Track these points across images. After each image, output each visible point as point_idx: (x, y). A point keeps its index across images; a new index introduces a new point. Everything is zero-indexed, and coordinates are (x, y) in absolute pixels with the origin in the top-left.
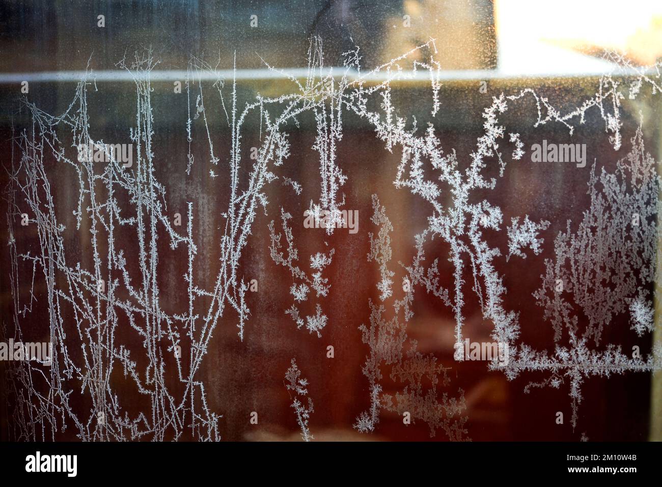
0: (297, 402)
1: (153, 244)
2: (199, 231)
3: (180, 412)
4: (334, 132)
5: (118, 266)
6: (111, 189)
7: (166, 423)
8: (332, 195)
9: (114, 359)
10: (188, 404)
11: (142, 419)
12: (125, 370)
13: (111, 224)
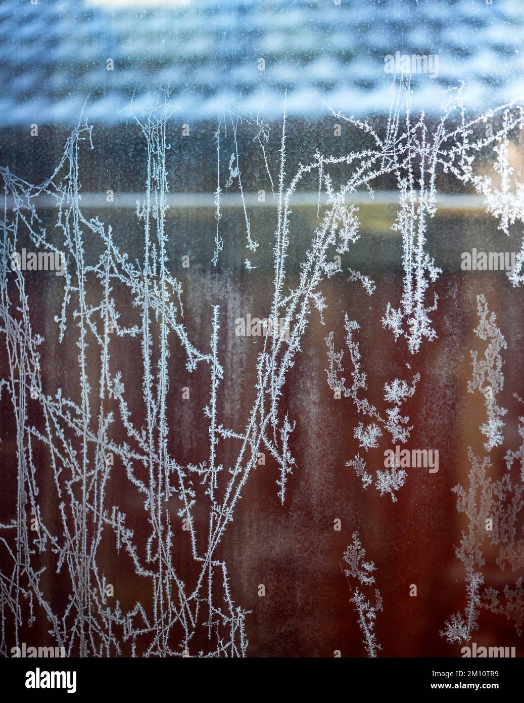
0: (359, 594)
1: (163, 364)
2: (227, 347)
3: (192, 603)
4: (424, 204)
5: (113, 395)
6: (107, 286)
7: (173, 618)
8: (419, 296)
9: (104, 525)
10: (203, 593)
11: (139, 612)
12: (118, 542)
13: (106, 336)
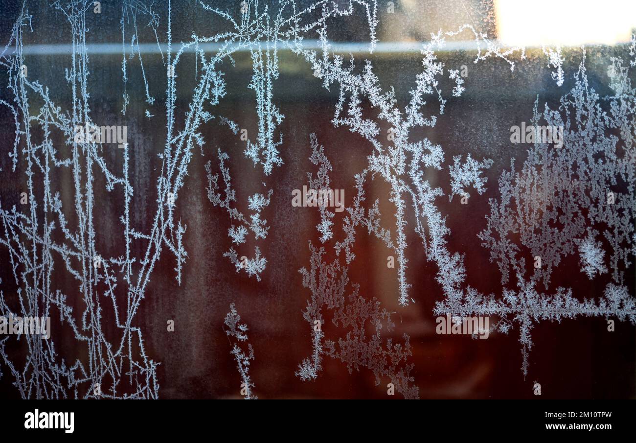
0: (237, 348)
1: (89, 186)
2: (135, 173)
3: (117, 359)
4: (270, 70)
5: (54, 209)
6: (46, 130)
7: (104, 370)
8: (270, 134)
9: (51, 304)
10: (125, 351)
11: (79, 366)
12: (62, 316)
13: (47, 166)
